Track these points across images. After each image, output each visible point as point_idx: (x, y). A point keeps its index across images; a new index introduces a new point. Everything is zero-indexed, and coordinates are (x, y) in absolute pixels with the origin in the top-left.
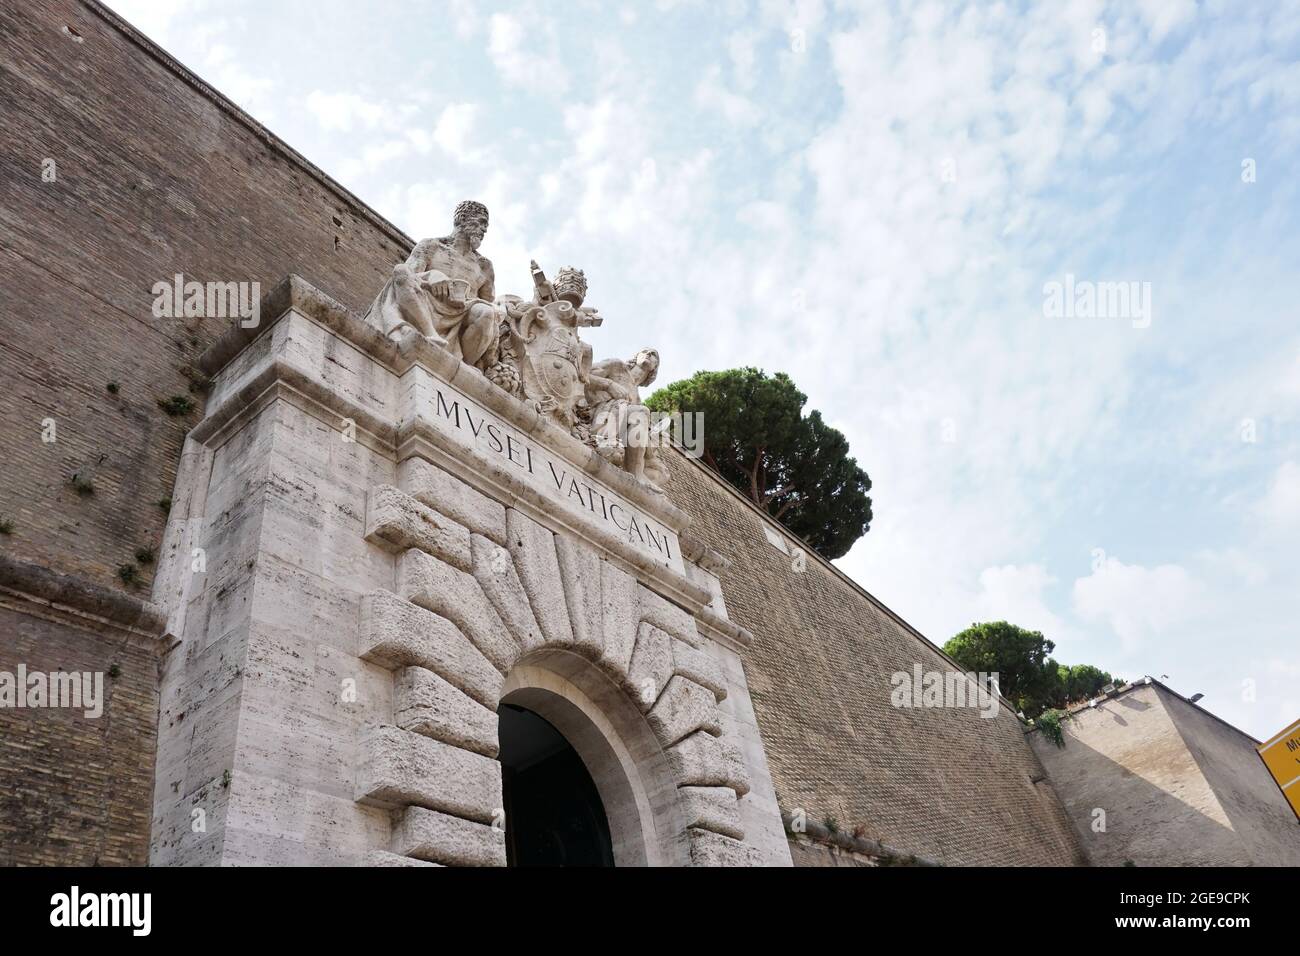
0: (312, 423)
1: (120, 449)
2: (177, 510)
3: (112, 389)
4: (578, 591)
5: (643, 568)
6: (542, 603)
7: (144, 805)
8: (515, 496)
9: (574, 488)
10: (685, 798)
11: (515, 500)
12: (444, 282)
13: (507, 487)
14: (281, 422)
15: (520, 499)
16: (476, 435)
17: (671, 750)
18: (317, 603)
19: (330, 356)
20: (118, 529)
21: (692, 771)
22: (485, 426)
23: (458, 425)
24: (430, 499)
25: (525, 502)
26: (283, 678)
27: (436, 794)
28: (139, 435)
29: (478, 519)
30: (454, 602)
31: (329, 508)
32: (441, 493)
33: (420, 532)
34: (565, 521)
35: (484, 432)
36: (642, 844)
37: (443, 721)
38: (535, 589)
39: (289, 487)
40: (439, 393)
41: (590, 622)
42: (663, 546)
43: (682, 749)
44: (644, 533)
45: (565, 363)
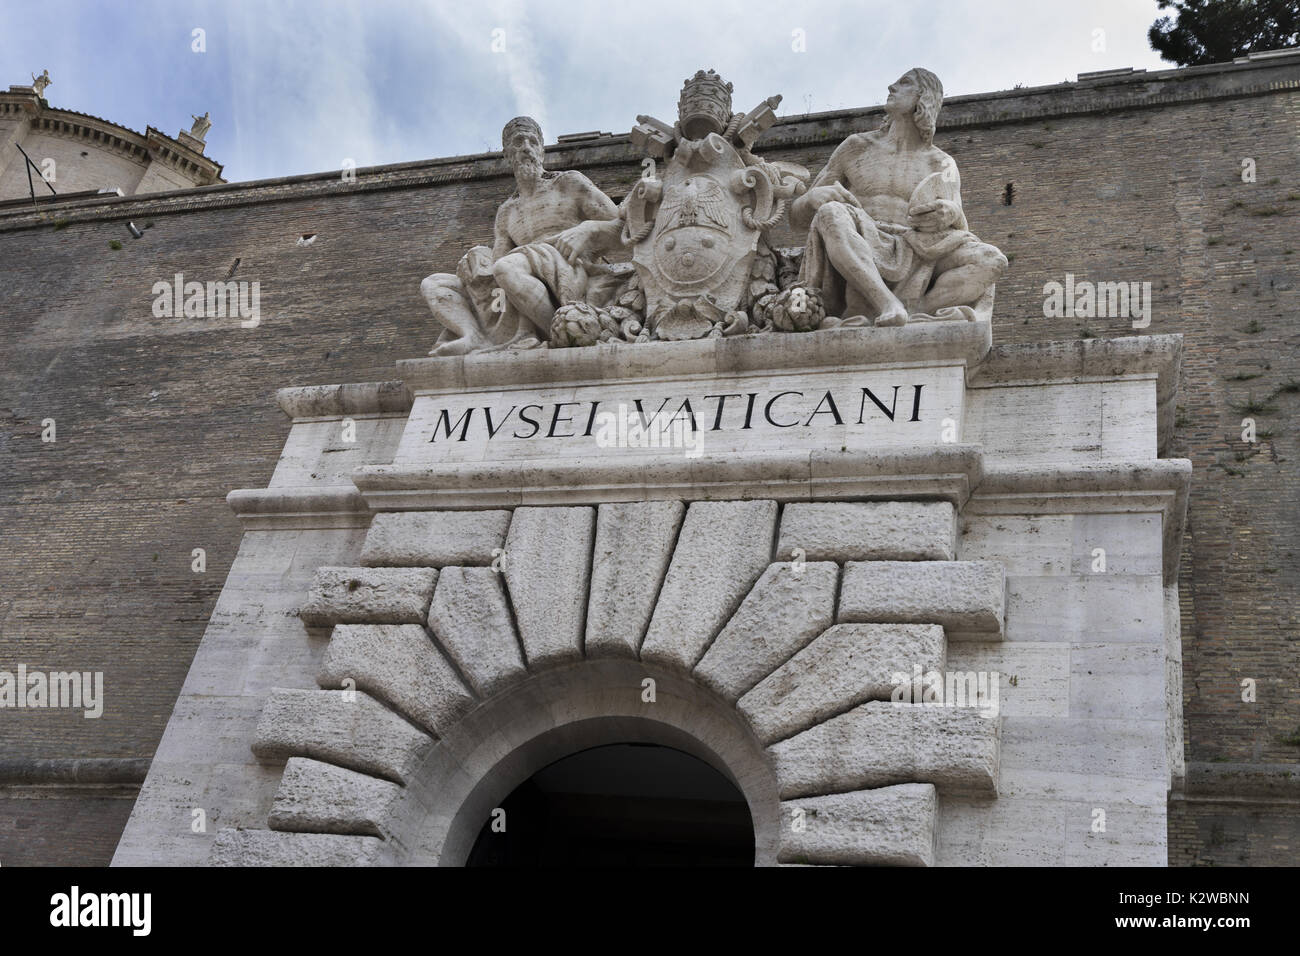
8: (518, 490)
13: (501, 485)
14: (242, 556)
15: (525, 490)
17: (767, 752)
19: (329, 447)
22: (516, 412)
23: (463, 438)
25: (538, 489)
29: (449, 548)
30: (365, 668)
32: (393, 543)
33: (342, 604)
34: (609, 481)
35: (511, 421)
37: (295, 809)
39: (229, 620)
40: (445, 412)
41: (611, 611)
42: (904, 408)
43: (781, 748)
44: (849, 407)
45: (679, 234)
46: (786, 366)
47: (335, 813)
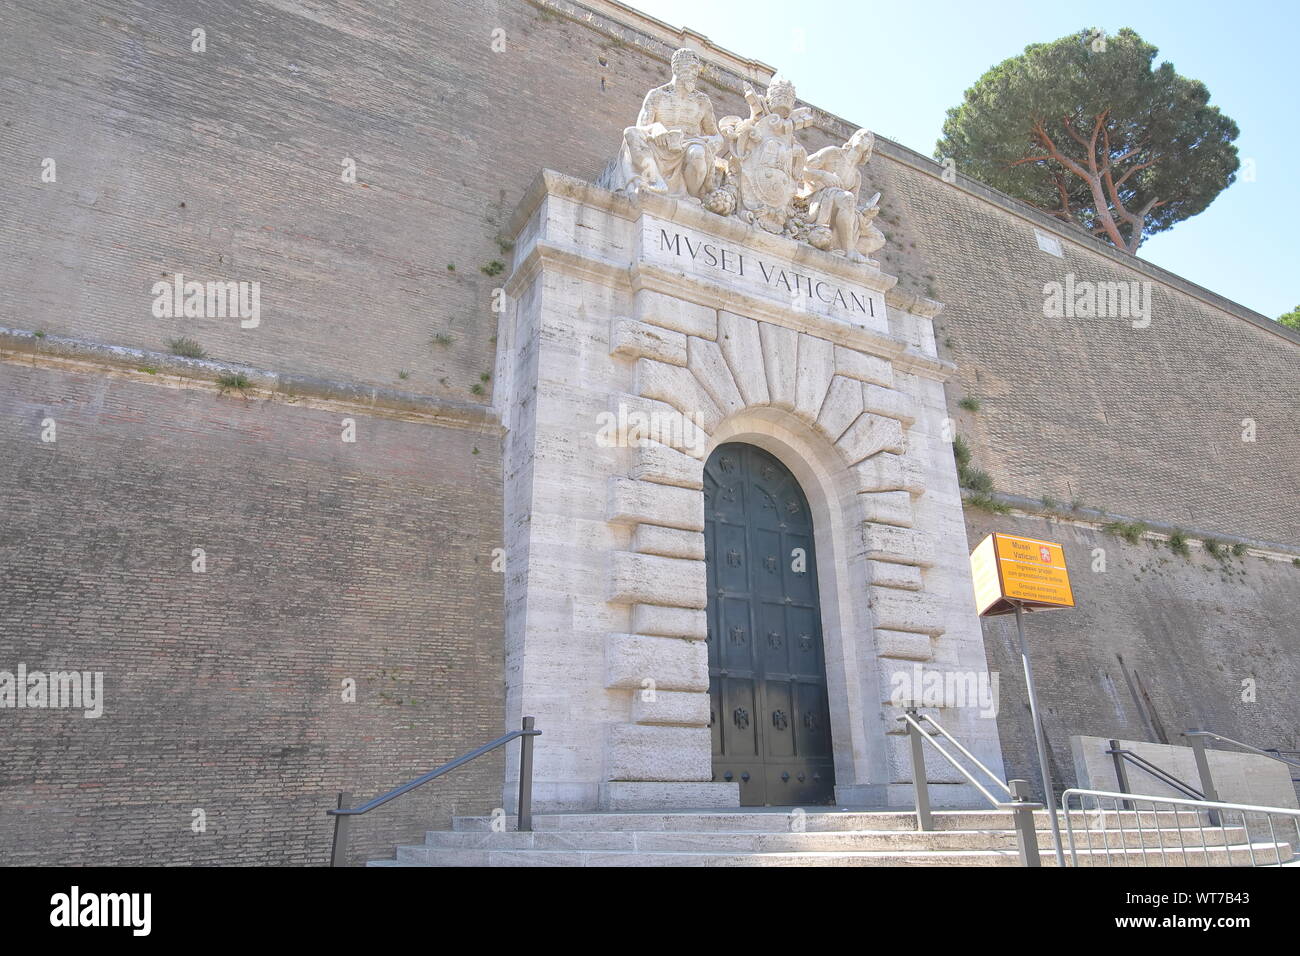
0: (568, 279)
1: (462, 309)
2: (501, 342)
3: (451, 268)
4: (775, 365)
5: (840, 333)
6: (744, 379)
7: (500, 525)
8: (725, 301)
9: (782, 278)
10: (860, 503)
11: (724, 304)
12: (662, 135)
13: (718, 295)
14: (546, 286)
15: (728, 302)
16: (694, 257)
17: (852, 469)
18: (578, 405)
19: (580, 222)
20: (468, 363)
21: (868, 483)
22: (702, 247)
23: (678, 254)
24: (655, 320)
25: (733, 304)
26: (558, 456)
27: (655, 517)
28: (470, 295)
29: (692, 326)
30: (670, 391)
31: (584, 340)
32: (661, 313)
33: (646, 346)
34: (767, 311)
35: (701, 252)
36: (830, 531)
37: (660, 471)
38: (737, 370)
39: (554, 332)
40: (663, 231)
41: (784, 386)
42: (867, 308)
43: (861, 468)
44: (848, 299)
45: (775, 172)
46: (821, 269)
47: (682, 476)
